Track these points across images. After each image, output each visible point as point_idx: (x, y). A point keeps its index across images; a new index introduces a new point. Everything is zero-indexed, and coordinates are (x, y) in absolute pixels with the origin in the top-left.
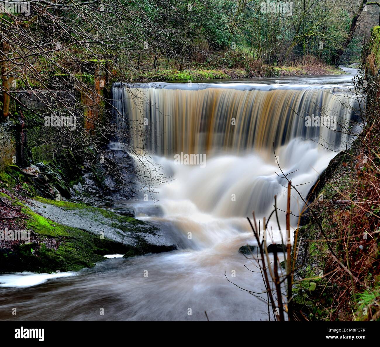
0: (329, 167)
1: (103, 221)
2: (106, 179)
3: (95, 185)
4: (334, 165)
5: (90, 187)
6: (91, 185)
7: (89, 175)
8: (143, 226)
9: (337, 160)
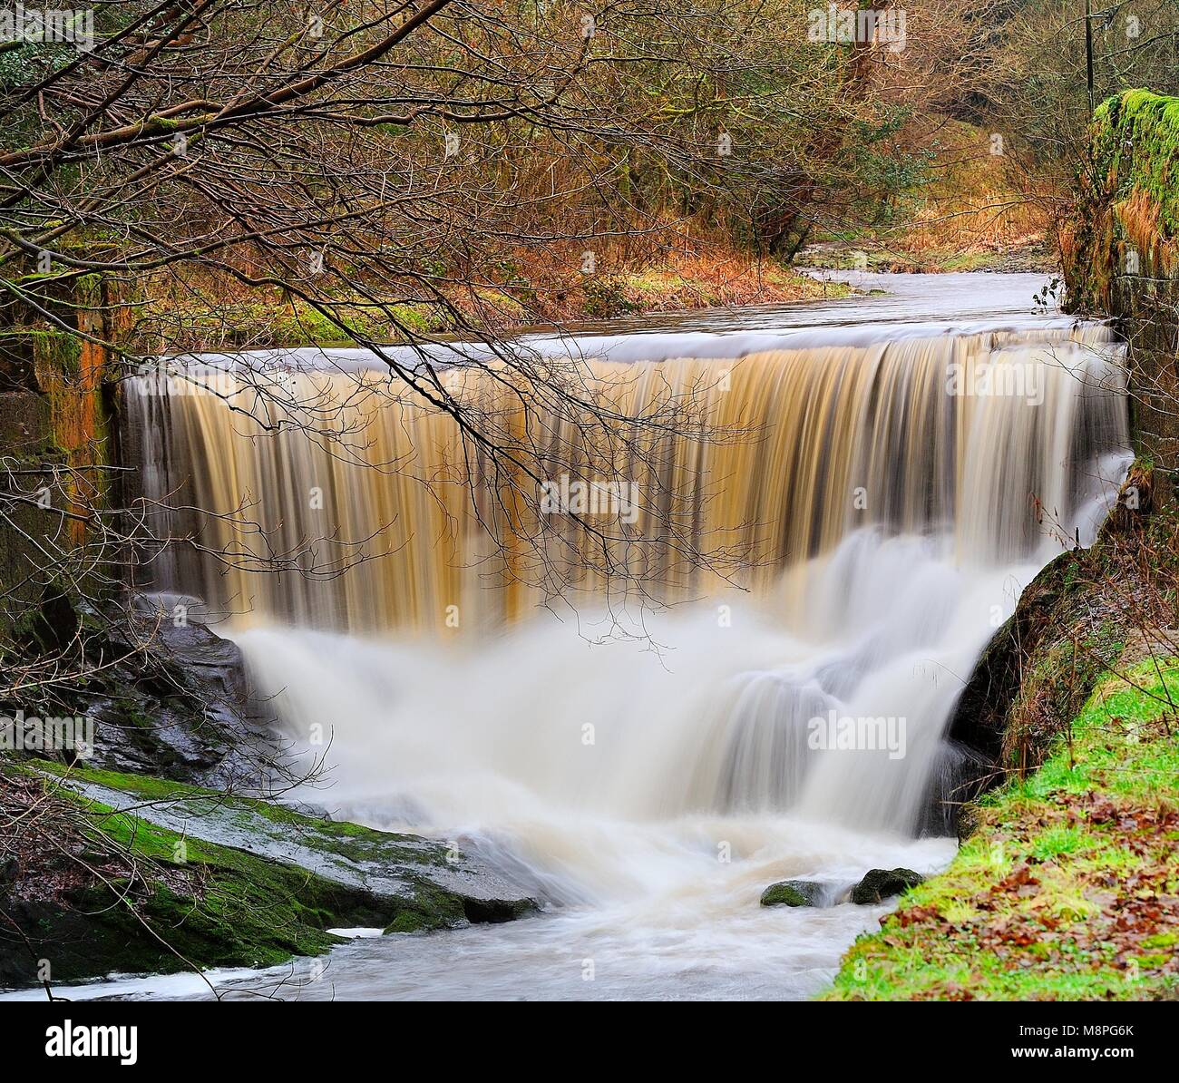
0: (1022, 613)
1: (274, 832)
2: (157, 725)
3: (133, 743)
4: (1037, 603)
5: (115, 750)
6: (118, 744)
7: (103, 707)
8: (402, 844)
9: (1047, 587)
